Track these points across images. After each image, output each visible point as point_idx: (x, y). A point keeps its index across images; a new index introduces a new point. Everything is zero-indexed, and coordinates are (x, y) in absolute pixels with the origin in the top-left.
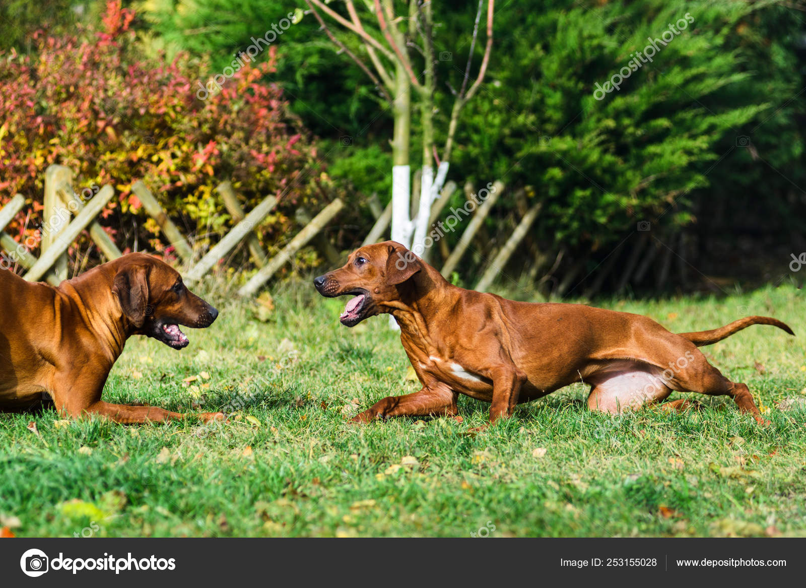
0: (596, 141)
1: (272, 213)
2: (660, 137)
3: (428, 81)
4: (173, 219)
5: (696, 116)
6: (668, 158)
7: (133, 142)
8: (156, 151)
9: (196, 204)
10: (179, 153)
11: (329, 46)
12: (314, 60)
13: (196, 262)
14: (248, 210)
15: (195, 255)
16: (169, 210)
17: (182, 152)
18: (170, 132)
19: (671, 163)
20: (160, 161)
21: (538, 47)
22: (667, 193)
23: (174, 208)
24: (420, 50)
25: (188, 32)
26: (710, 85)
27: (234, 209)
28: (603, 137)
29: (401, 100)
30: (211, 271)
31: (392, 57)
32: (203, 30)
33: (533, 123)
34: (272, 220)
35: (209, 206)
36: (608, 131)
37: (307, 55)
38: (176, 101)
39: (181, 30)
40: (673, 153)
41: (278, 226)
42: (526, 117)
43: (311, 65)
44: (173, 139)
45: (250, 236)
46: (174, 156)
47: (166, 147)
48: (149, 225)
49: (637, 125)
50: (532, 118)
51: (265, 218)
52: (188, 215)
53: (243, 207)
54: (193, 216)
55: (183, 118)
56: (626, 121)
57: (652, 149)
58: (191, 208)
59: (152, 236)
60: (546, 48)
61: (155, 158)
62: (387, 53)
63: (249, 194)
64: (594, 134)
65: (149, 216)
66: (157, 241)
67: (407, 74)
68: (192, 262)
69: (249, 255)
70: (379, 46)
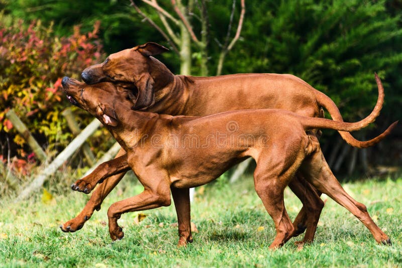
0: (311, 75)
1: (99, 128)
2: (352, 71)
3: (204, 39)
4: (33, 135)
5: (376, 57)
6: (359, 86)
7: (5, 84)
8: (21, 90)
9: (49, 126)
10: (36, 89)
11: (128, 16)
12: (116, 25)
13: (50, 163)
14: (83, 127)
15: (48, 159)
16: (30, 129)
17: (38, 88)
18: (30, 74)
19: (361, 90)
20: (23, 96)
21: (269, 13)
22: (358, 110)
23: (34, 127)
24: (198, 18)
25: (29, 10)
26: (385, 36)
27: (74, 127)
28: (316, 72)
29: (185, 52)
30: (60, 169)
31: (178, 23)
32: (39, 8)
33: (267, 64)
34: (99, 133)
35: (57, 127)
36: (318, 68)
37: (112, 22)
38: (34, 52)
39: (24, 8)
40: (362, 82)
41: (103, 137)
42: (263, 60)
43: (115, 29)
44: (32, 79)
45: (85, 144)
46: (33, 91)
47: (27, 85)
48: (17, 139)
49: (338, 63)
50: (266, 61)
51: (95, 132)
52: (43, 133)
53: (79, 125)
54: (47, 134)
55: (38, 64)
56: (330, 61)
57: (348, 80)
58: (45, 129)
59: (19, 147)
60: (274, 14)
61: (20, 94)
62: (174, 20)
63: (83, 116)
64: (309, 71)
65: (18, 133)
66: (22, 151)
67: (189, 33)
68: (46, 163)
69: (84, 156)
70: (169, 16)
